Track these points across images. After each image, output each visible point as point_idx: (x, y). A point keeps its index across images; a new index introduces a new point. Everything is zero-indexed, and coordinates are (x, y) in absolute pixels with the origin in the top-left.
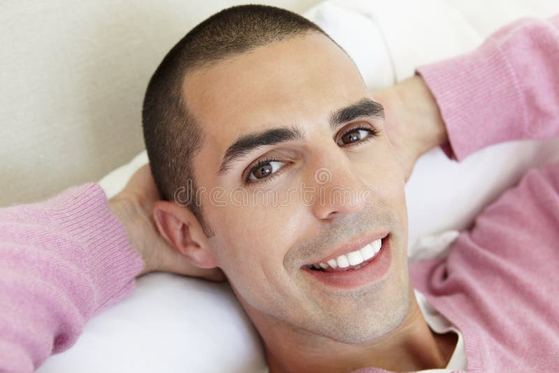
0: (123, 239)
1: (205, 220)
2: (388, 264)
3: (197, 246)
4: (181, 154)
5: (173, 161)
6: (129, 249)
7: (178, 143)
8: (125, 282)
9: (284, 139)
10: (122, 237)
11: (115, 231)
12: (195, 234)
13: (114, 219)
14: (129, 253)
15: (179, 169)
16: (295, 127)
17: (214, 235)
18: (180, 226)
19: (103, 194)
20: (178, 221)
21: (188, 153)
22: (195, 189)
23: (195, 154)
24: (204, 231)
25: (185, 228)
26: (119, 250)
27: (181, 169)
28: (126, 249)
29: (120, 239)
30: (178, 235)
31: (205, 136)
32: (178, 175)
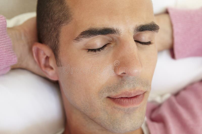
0: (9, 47)
1: (59, 58)
2: (141, 100)
3: (52, 68)
4: (56, 22)
5: (51, 24)
6: (11, 53)
7: (56, 17)
8: (4, 67)
9: (111, 33)
10: (9, 46)
11: (5, 42)
12: (52, 63)
13: (7, 36)
14: (11, 54)
15: (53, 29)
16: (118, 29)
17: (62, 66)
18: (45, 57)
19: (5, 23)
20: (45, 54)
21: (60, 23)
22: (58, 42)
23: (63, 25)
24: (56, 62)
25: (47, 58)
26: (5, 52)
27: (54, 30)
28: (10, 52)
29: (7, 46)
30: (43, 61)
31: (72, 19)
32: (52, 31)
